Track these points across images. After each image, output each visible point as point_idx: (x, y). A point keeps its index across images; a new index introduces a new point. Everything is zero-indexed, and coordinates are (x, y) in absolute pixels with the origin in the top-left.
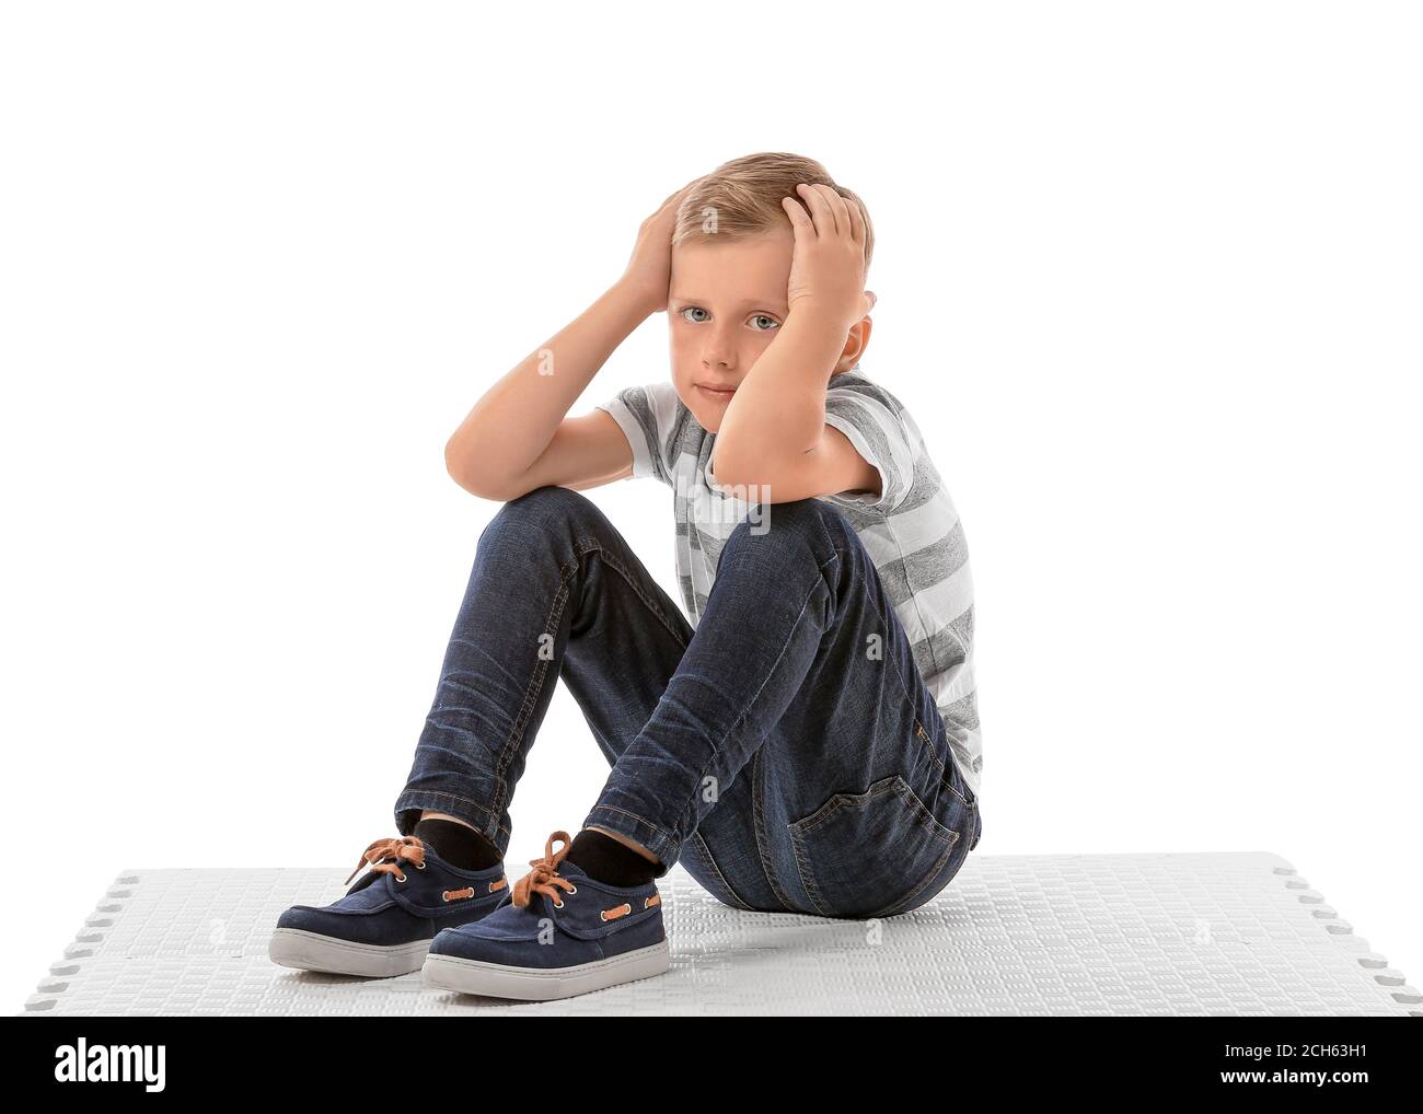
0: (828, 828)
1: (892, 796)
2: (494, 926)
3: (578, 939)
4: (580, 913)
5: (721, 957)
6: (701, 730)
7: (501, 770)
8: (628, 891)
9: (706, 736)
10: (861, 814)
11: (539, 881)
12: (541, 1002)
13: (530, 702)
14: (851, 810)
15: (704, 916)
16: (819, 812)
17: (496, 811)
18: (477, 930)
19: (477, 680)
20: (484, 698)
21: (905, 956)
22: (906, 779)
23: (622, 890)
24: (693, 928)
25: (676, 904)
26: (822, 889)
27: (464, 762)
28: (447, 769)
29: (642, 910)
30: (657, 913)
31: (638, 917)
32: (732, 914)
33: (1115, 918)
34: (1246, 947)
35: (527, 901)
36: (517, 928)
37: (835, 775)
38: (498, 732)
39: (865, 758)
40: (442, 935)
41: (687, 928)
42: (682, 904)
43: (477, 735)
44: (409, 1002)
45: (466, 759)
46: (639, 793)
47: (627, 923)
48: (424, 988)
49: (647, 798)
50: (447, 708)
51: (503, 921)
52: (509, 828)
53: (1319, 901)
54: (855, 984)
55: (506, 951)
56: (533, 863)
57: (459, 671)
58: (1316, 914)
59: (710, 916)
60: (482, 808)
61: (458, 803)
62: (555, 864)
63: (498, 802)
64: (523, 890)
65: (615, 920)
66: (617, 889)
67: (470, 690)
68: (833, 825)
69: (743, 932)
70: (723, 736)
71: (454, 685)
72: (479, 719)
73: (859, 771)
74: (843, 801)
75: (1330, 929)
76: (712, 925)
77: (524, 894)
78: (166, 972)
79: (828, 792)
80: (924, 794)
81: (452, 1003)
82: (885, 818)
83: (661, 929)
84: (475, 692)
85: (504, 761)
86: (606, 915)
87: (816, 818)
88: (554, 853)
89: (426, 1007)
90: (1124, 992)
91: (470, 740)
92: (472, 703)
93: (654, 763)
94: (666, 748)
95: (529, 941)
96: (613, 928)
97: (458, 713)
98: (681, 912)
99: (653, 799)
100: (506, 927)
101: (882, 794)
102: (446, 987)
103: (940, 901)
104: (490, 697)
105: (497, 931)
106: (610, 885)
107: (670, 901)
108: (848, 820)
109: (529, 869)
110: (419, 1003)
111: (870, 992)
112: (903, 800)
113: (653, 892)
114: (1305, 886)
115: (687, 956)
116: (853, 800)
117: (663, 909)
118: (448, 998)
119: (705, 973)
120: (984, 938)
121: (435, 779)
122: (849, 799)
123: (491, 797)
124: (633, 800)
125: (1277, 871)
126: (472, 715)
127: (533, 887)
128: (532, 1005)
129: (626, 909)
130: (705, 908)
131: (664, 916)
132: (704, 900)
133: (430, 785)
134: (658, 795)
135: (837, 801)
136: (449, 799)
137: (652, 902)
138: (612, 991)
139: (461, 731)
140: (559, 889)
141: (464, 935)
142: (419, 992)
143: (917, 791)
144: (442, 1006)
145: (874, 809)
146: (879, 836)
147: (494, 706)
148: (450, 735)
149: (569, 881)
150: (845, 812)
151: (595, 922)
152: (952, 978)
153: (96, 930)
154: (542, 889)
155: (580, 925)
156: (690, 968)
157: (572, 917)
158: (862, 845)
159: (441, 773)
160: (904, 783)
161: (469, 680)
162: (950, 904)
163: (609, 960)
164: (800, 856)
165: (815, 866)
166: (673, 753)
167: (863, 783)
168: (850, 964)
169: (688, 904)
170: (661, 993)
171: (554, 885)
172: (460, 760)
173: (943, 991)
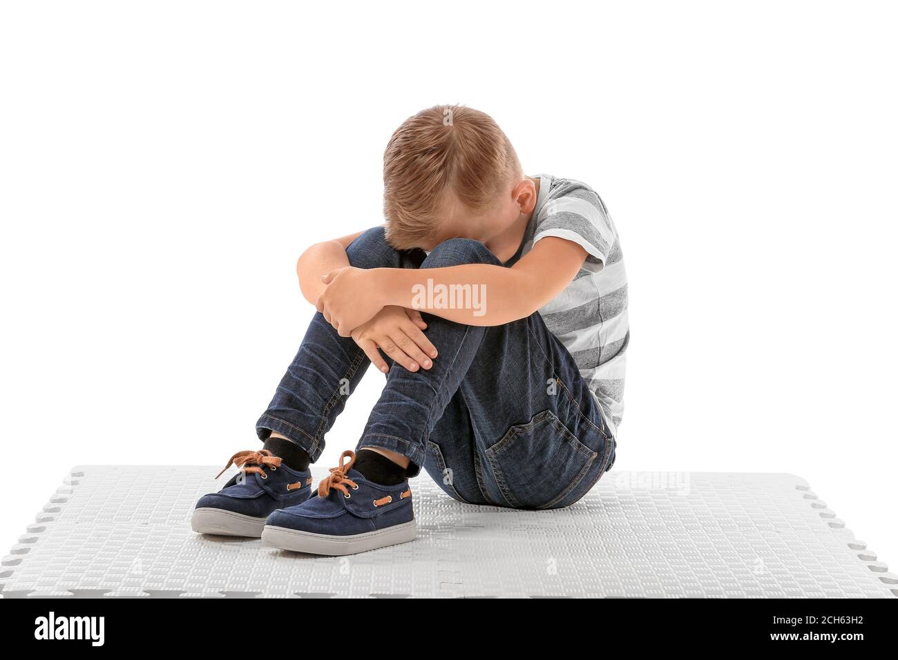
0: (510, 449)
1: (546, 424)
2: (307, 508)
3: (360, 518)
4: (361, 502)
5: (449, 532)
6: (426, 382)
7: (326, 412)
8: (391, 488)
9: (429, 385)
10: (529, 436)
11: (335, 481)
12: (335, 556)
13: (354, 369)
14: (522, 435)
15: (439, 506)
16: (503, 439)
17: (317, 438)
18: (296, 511)
19: (322, 351)
20: (324, 363)
21: (564, 534)
22: (553, 411)
23: (386, 487)
24: (432, 513)
25: (421, 498)
26: (511, 491)
27: (303, 404)
28: (292, 407)
29: (398, 499)
30: (408, 502)
31: (396, 504)
32: (456, 506)
33: (696, 514)
34: (777, 534)
35: (327, 494)
36: (321, 510)
37: (509, 413)
38: (329, 387)
39: (526, 399)
40: (274, 514)
41: (428, 513)
42: (425, 498)
43: (315, 388)
44: (253, 554)
45: (305, 402)
46: (394, 424)
47: (390, 508)
48: (263, 546)
49: (401, 426)
50: (300, 366)
51: (313, 506)
52: (323, 448)
53: (824, 507)
54: (532, 550)
55: (314, 524)
56: (331, 470)
57: (312, 343)
58: (822, 515)
59: (442, 506)
60: (309, 436)
61: (294, 430)
62: (346, 471)
63: (319, 433)
64: (325, 486)
65: (382, 506)
66: (384, 487)
67: (317, 357)
68: (513, 447)
69: (463, 515)
70: (439, 384)
71: (308, 351)
72: (318, 377)
73: (523, 410)
74: (517, 429)
75: (830, 524)
76: (444, 511)
77: (325, 489)
78: (100, 532)
79: (507, 426)
80: (567, 422)
81: (280, 556)
82: (544, 439)
83: (411, 513)
84: (319, 359)
85: (330, 405)
86: (377, 503)
87: (502, 444)
88: (344, 464)
89: (263, 558)
90: (700, 560)
91: (309, 389)
92: (316, 366)
93: (400, 405)
94: (405, 395)
95: (330, 518)
96: (381, 511)
97: (306, 371)
98: (424, 503)
99: (404, 426)
100: (314, 509)
101: (540, 423)
102: (276, 546)
103: (586, 500)
104: (328, 363)
105: (309, 512)
106: (379, 484)
107: (417, 496)
108: (521, 442)
109: (329, 474)
110: (259, 555)
111: (542, 556)
112: (554, 426)
113: (406, 488)
114: (815, 498)
115: (427, 530)
116: (523, 428)
117: (413, 500)
118: (277, 553)
119: (438, 541)
120: (614, 524)
121: (283, 411)
122: (520, 428)
123: (316, 429)
124: (392, 429)
125: (798, 488)
126: (314, 374)
127: (331, 485)
128: (329, 558)
129: (389, 499)
130: (439, 501)
131: (413, 505)
132: (439, 496)
133: (279, 415)
134: (407, 423)
135: (513, 431)
136: (289, 427)
137: (406, 495)
138: (380, 551)
139: (306, 383)
140: (348, 486)
141: (288, 514)
142: (259, 549)
143: (562, 419)
144: (273, 557)
145: (537, 433)
146: (542, 451)
147: (330, 370)
148: (298, 384)
149: (354, 481)
150: (519, 437)
151: (370, 507)
152: (593, 548)
153: (56, 505)
154: (336, 486)
155: (361, 509)
156: (429, 538)
157: (356, 504)
158: (533, 459)
159: (287, 408)
160: (553, 414)
161: (318, 350)
162: (592, 503)
163: (379, 531)
164: (495, 471)
165: (505, 476)
166: (411, 397)
167: (528, 416)
168: (529, 538)
169: (428, 498)
170: (411, 553)
171: (344, 484)
172: (301, 402)
173: (587, 556)
